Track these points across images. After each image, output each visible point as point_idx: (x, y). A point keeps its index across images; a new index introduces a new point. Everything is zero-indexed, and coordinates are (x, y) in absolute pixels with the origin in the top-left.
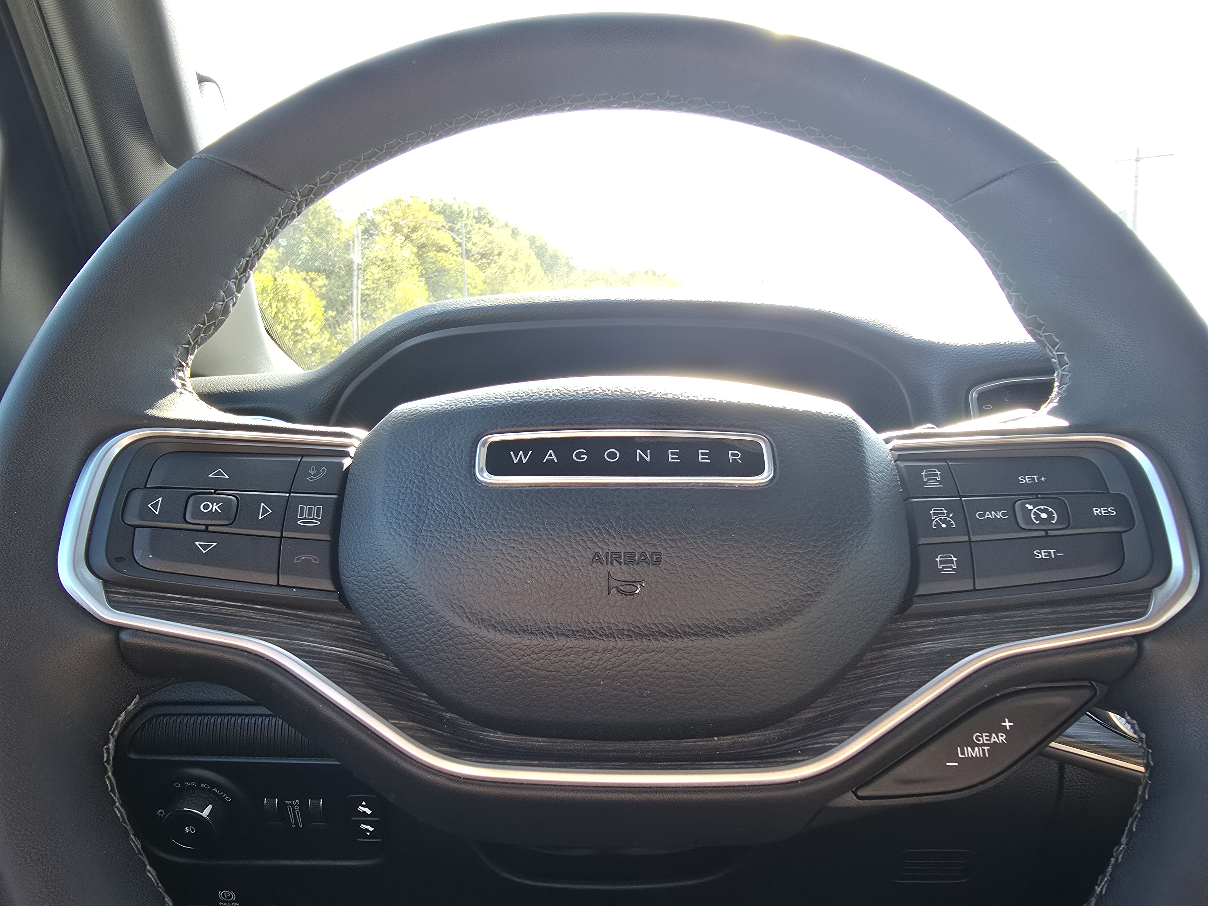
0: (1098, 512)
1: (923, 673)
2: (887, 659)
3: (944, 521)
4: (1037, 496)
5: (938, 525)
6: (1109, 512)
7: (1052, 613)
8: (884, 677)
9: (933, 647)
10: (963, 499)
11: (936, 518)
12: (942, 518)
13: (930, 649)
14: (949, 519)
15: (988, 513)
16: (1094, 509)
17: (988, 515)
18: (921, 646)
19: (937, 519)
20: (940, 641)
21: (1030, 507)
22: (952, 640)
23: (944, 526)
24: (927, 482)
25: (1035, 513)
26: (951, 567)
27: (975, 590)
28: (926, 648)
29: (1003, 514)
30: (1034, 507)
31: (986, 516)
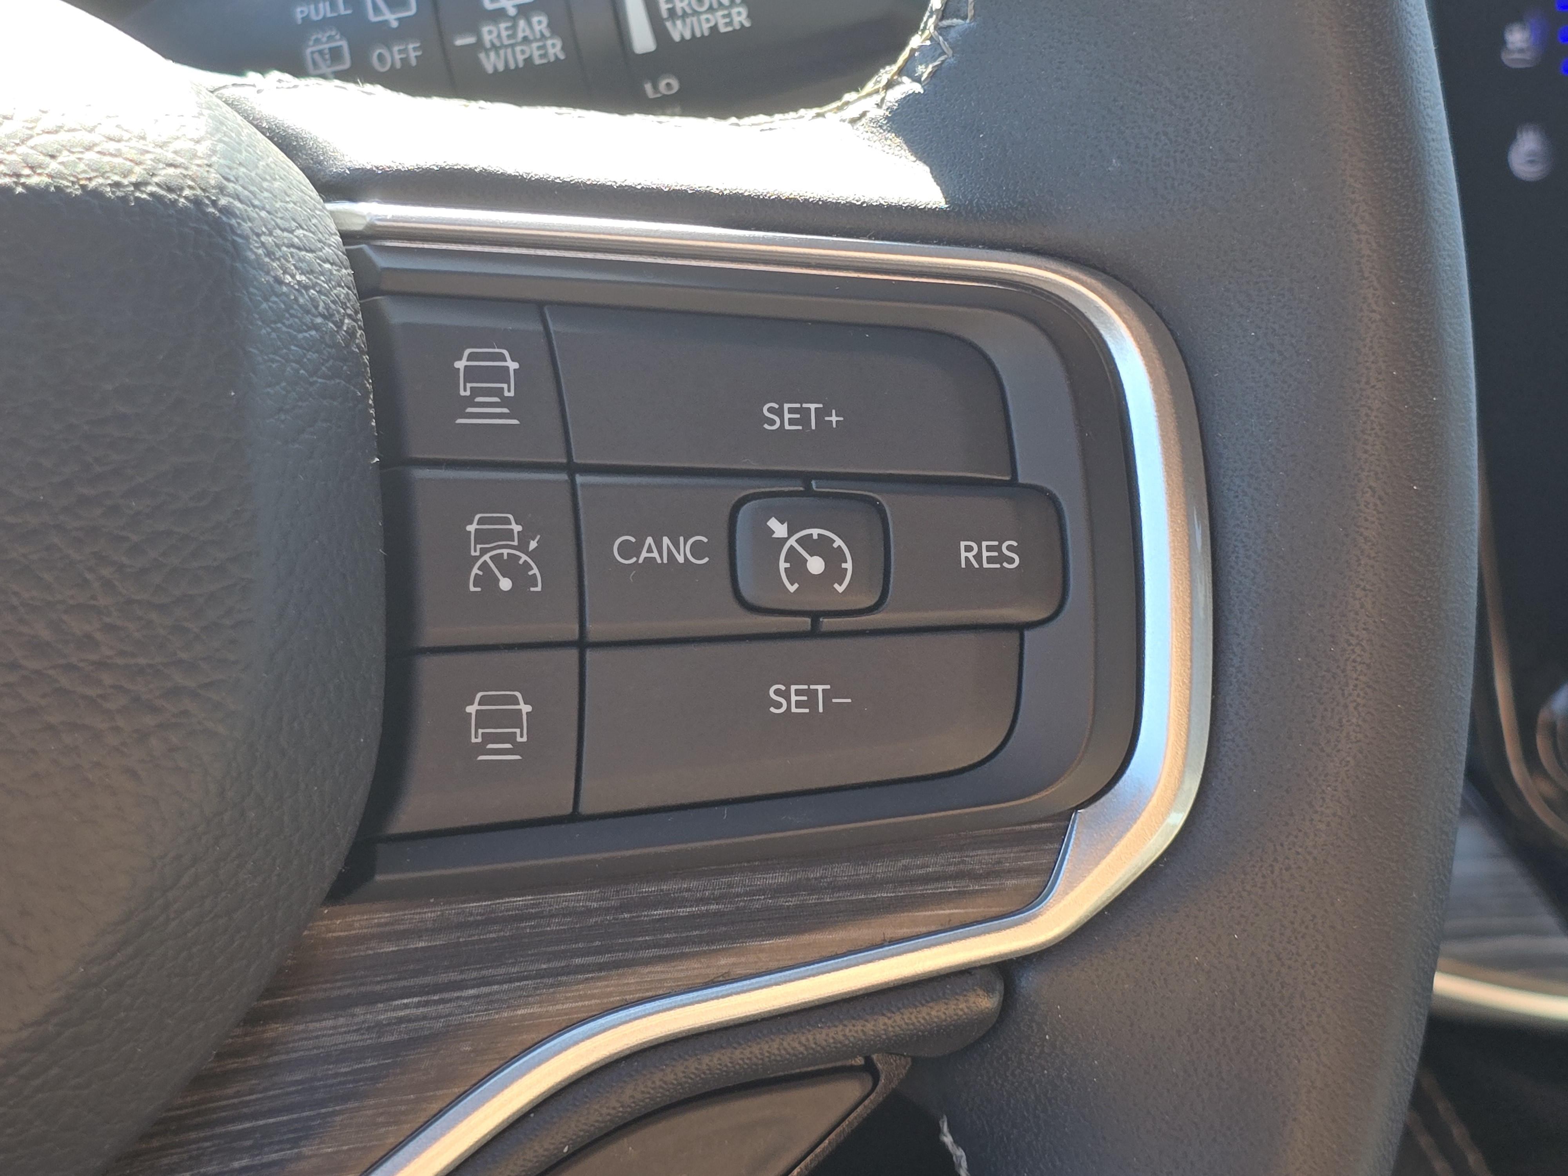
0: (970, 555)
1: (380, 1119)
2: (271, 1060)
3: (509, 567)
4: (808, 487)
5: (487, 580)
6: (1002, 558)
7: (790, 889)
8: (254, 1130)
9: (424, 1018)
10: (579, 479)
11: (484, 552)
12: (505, 551)
13: (412, 1025)
14: (524, 558)
15: (650, 540)
16: (963, 544)
17: (649, 551)
18: (383, 1013)
19: (486, 557)
20: (446, 995)
21: (779, 529)
22: (485, 990)
23: (505, 584)
24: (470, 401)
25: (792, 554)
26: (510, 739)
27: (575, 817)
28: (401, 1020)
29: (697, 551)
30: (791, 533)
31: (644, 554)
